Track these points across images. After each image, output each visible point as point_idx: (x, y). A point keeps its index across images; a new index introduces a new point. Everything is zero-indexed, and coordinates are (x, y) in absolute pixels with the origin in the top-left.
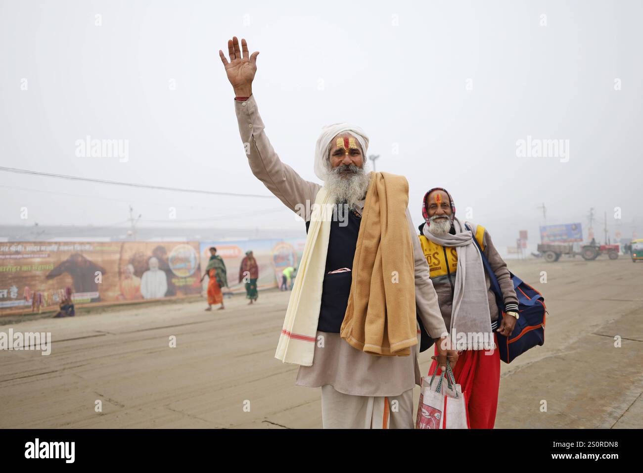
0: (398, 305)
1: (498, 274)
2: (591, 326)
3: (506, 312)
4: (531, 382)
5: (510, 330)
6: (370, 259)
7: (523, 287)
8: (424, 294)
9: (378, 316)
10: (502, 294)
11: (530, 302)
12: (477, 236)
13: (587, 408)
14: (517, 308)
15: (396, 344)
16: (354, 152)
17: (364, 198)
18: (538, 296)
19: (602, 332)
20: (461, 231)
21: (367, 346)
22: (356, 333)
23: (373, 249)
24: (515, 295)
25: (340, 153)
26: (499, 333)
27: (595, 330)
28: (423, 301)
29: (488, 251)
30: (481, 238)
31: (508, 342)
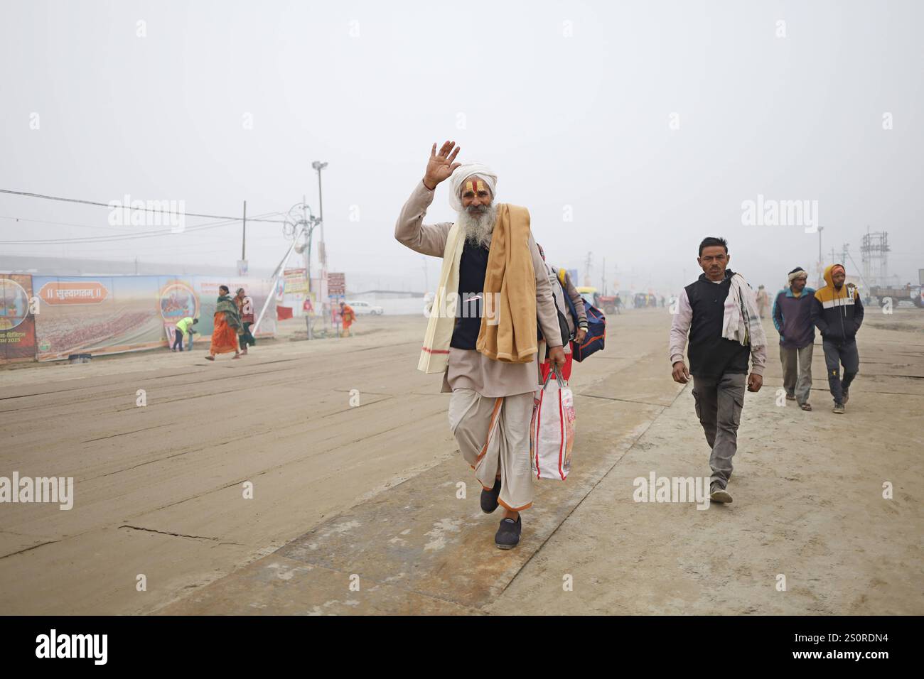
0: (523, 322)
1: (574, 302)
3: (579, 328)
5: (582, 340)
6: (498, 284)
7: (593, 310)
8: (544, 310)
9: (507, 330)
10: (577, 316)
11: (595, 320)
12: (560, 277)
14: (587, 325)
15: (522, 353)
16: (482, 194)
17: (492, 233)
18: (601, 316)
20: (549, 274)
21: (500, 354)
22: (489, 346)
23: (500, 277)
24: (586, 316)
25: (469, 195)
26: (575, 342)
28: (543, 316)
29: (568, 287)
30: (562, 278)
31: (580, 348)
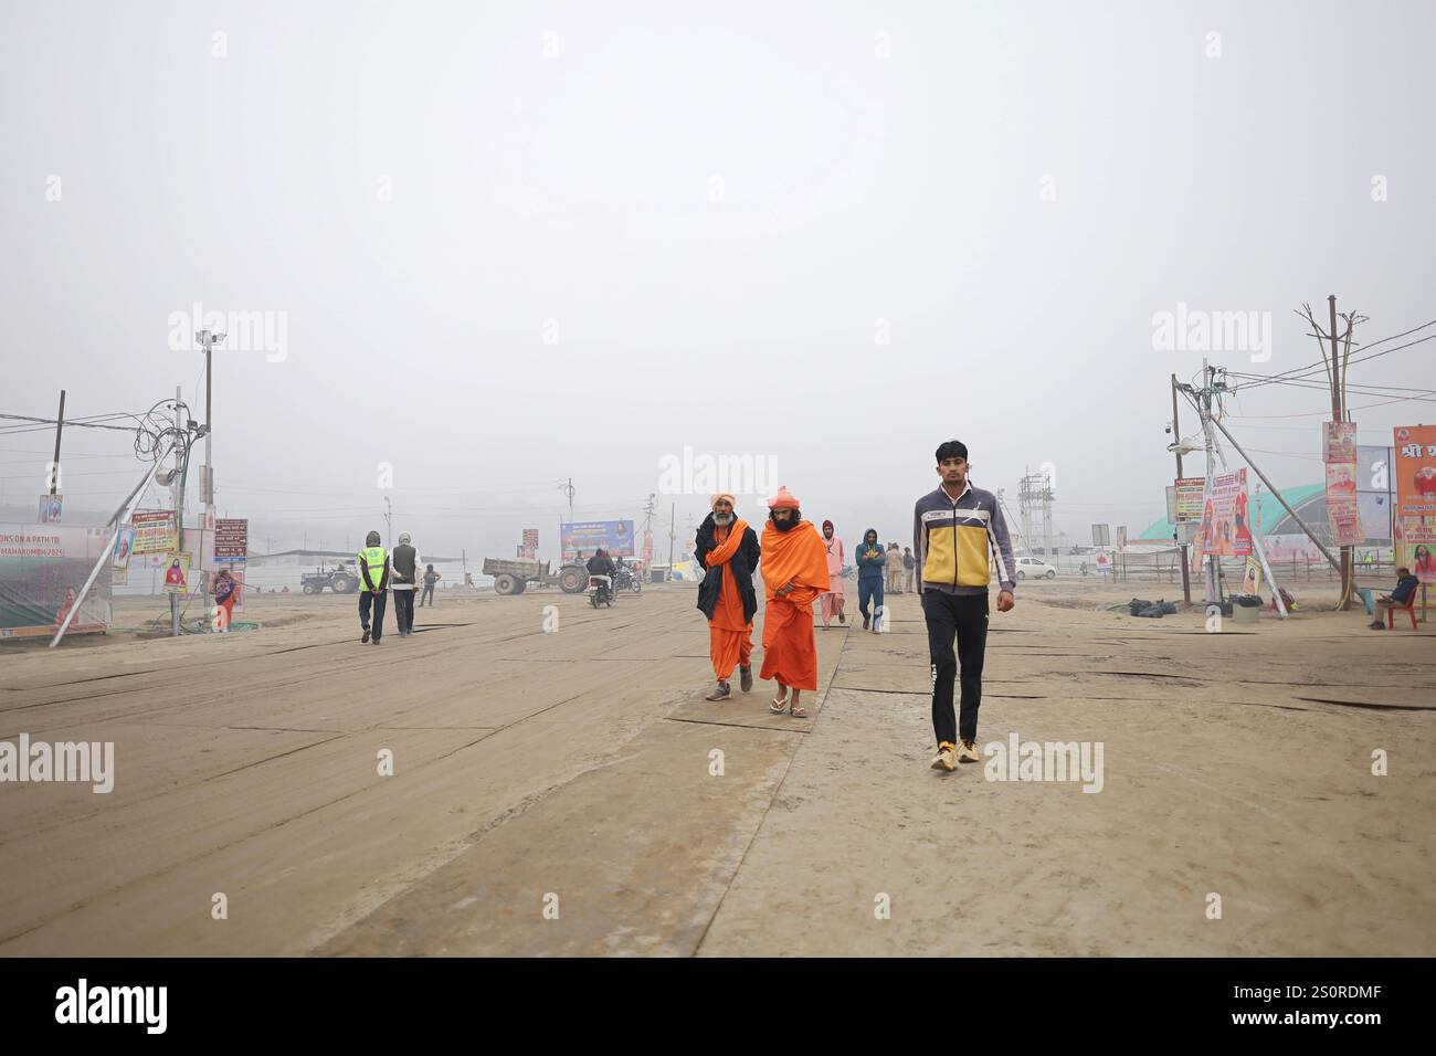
2: (660, 706)
4: (558, 828)
13: (672, 869)
19: (681, 715)
27: (670, 711)
